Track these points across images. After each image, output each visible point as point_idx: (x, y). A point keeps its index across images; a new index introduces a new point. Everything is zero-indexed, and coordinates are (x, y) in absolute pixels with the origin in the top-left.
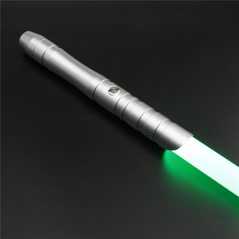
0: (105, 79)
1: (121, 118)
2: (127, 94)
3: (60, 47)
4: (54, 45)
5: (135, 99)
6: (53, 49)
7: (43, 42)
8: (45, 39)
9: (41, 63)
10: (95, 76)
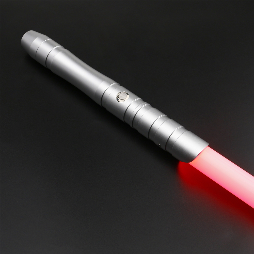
0: (115, 83)
1: (131, 125)
2: (138, 99)
3: (66, 48)
4: (59, 46)
5: (146, 105)
6: (58, 49)
7: (47, 42)
8: (49, 39)
9: (45, 66)
10: (103, 80)
